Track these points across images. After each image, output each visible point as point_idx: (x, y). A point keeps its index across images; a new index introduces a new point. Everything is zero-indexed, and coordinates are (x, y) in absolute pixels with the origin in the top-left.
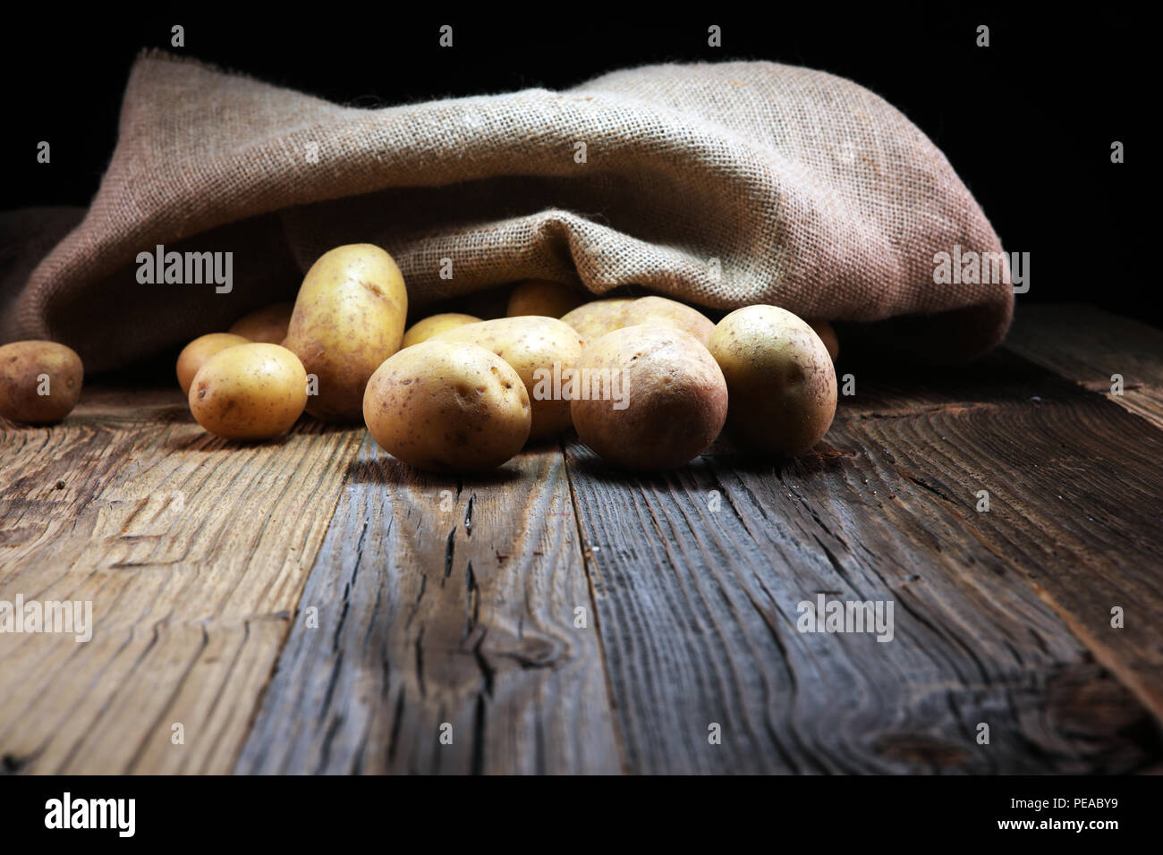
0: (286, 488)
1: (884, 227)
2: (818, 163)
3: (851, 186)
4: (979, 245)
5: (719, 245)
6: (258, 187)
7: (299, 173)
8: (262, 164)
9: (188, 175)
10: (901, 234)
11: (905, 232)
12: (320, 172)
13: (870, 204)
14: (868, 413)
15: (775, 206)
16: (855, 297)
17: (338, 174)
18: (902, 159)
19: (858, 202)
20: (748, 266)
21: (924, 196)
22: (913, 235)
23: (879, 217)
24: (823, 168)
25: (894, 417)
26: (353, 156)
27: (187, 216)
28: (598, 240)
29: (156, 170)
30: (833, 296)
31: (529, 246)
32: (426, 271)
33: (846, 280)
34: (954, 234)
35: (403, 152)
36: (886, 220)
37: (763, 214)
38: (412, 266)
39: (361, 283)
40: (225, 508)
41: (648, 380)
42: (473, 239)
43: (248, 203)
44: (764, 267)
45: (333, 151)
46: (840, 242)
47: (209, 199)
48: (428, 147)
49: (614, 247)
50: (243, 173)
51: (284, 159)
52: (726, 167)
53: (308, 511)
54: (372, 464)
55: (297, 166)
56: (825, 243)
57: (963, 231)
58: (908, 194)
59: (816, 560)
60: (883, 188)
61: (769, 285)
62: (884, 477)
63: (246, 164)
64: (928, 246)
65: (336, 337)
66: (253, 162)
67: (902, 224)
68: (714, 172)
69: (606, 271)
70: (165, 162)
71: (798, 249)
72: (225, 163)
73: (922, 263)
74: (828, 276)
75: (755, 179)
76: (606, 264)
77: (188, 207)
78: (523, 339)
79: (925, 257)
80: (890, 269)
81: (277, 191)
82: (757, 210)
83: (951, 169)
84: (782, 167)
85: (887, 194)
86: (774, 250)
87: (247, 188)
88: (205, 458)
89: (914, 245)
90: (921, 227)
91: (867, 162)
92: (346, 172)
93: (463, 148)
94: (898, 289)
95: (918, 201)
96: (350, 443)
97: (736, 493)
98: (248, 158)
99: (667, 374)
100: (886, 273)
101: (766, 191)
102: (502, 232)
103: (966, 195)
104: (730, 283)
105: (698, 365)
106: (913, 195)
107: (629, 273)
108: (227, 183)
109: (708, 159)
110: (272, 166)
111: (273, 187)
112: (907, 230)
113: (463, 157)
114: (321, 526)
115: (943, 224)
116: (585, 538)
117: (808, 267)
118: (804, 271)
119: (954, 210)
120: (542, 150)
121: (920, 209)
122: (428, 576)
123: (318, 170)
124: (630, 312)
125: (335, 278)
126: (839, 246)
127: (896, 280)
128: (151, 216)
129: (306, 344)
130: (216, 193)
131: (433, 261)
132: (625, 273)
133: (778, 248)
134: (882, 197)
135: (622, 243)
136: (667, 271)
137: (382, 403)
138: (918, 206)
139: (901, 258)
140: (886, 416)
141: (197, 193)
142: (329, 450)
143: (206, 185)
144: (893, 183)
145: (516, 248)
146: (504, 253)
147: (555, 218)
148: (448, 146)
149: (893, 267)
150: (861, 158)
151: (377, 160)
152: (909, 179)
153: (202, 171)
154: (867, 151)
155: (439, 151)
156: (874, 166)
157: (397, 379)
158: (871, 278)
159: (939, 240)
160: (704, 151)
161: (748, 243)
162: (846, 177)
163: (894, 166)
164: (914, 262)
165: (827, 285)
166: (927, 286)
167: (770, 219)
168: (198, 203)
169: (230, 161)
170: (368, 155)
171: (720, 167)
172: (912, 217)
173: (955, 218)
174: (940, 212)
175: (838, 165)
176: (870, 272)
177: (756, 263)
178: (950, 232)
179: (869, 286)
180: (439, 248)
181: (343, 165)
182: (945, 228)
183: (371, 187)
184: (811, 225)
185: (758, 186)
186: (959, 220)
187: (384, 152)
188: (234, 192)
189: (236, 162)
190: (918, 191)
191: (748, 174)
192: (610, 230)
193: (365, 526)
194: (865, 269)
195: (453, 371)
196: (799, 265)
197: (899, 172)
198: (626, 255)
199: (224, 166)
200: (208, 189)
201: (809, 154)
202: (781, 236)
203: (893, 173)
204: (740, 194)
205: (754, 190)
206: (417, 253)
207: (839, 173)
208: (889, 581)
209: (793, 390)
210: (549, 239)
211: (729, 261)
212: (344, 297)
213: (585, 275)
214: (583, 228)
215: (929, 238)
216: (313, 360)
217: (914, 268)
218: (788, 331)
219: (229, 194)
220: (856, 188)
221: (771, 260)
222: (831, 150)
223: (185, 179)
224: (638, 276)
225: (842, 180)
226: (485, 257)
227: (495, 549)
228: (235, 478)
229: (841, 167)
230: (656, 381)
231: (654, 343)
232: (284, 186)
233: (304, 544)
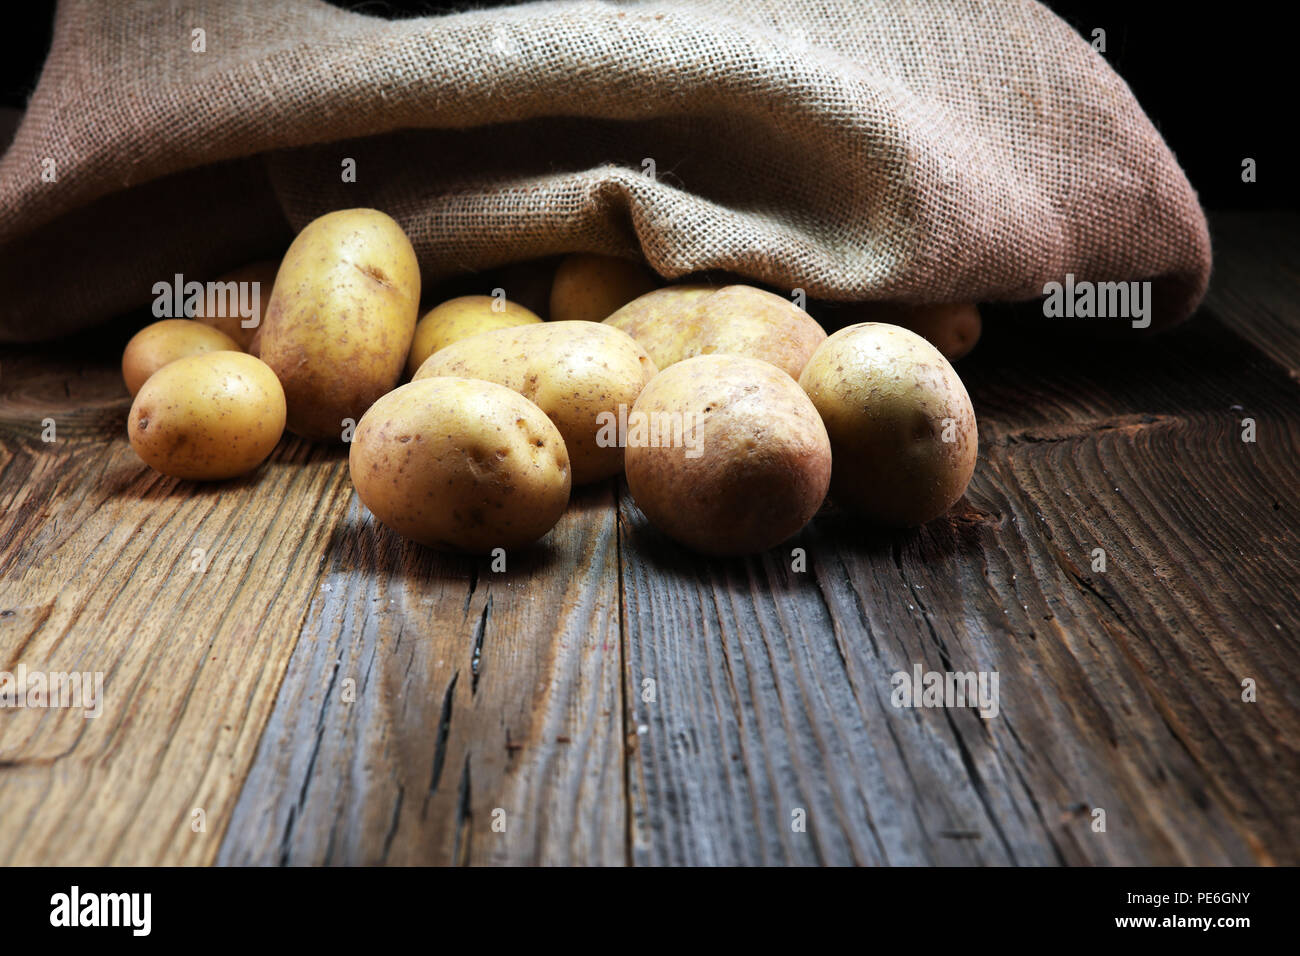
0: (242, 583)
1: (1045, 185)
2: (960, 100)
3: (1003, 132)
4: (1169, 203)
5: (828, 212)
6: (227, 127)
7: (279, 110)
8: (232, 97)
9: (136, 107)
10: (1067, 193)
11: (1072, 191)
12: (307, 109)
13: (1027, 155)
14: (1016, 434)
15: (902, 167)
16: (1003, 279)
17: (329, 114)
18: (1072, 93)
19: (1011, 152)
20: (865, 243)
21: (1099, 142)
22: (1083, 194)
23: (1039, 171)
24: (967, 107)
25: (1052, 441)
26: (349, 90)
27: (136, 161)
28: (669, 210)
29: (95, 95)
30: (976, 279)
31: (578, 215)
32: (446, 239)
33: (993, 259)
34: (1137, 191)
35: (415, 87)
36: (1047, 176)
37: (885, 177)
38: (428, 232)
39: (357, 266)
40: (153, 626)
41: (725, 443)
42: (507, 201)
43: (213, 147)
44: (886, 246)
45: (323, 82)
46: (987, 210)
47: (162, 140)
48: (447, 81)
49: (690, 219)
50: (206, 108)
51: (260, 91)
52: (839, 115)
53: (262, 637)
54: (363, 529)
55: (277, 101)
56: (967, 213)
57: (1149, 186)
58: (1078, 139)
59: (944, 756)
60: (1045, 132)
61: (892, 270)
62: (1038, 568)
63: (210, 96)
64: (1103, 208)
65: (323, 341)
66: (218, 93)
67: (1069, 181)
68: (823, 122)
69: (679, 251)
70: (107, 86)
71: (931, 223)
72: (183, 92)
73: (1093, 229)
74: (970, 256)
75: (877, 131)
76: (679, 242)
77: (137, 150)
78: (566, 359)
79: (1097, 221)
80: (1051, 241)
81: (252, 132)
82: (878, 172)
83: (1136, 105)
84: (912, 111)
85: (1049, 141)
86: (900, 224)
87: (212, 127)
88: (147, 511)
89: (1084, 208)
90: (1093, 184)
91: (1024, 98)
92: (340, 111)
93: (493, 83)
94: (1061, 264)
95: (1091, 149)
96: (339, 487)
97: (839, 597)
98: (213, 88)
99: (751, 436)
100: (1046, 246)
101: (891, 147)
102: (545, 193)
103: (1156, 138)
104: (841, 266)
105: (791, 422)
106: (1084, 141)
107: (709, 255)
108: (186, 120)
109: (815, 104)
110: (244, 99)
111: (246, 127)
112: (1075, 189)
113: (493, 95)
114: (275, 672)
115: (1123, 178)
116: (630, 705)
117: (944, 246)
118: (938, 251)
119: (1138, 160)
120: (597, 88)
121: (1093, 160)
122: (407, 789)
123: (304, 108)
124: (708, 309)
125: (323, 260)
126: (984, 216)
127: (1059, 253)
128: (89, 159)
129: (285, 349)
130: (172, 133)
131: (455, 226)
132: (703, 255)
133: (904, 222)
134: (1044, 145)
135: (700, 213)
136: (758, 252)
137: (372, 463)
138: (1090, 155)
139: (1066, 225)
140: (1041, 440)
141: (147, 132)
142: (311, 499)
143: (158, 121)
144: (1058, 126)
145: (562, 216)
146: (546, 222)
147: (612, 180)
148: (473, 81)
149: (1055, 238)
150: (1018, 92)
151: (381, 97)
152: (1080, 121)
153: (154, 103)
154: (1025, 83)
155: (461, 87)
156: (1034, 103)
157: (392, 433)
158: (1026, 254)
159: (1116, 200)
160: (810, 94)
161: (865, 212)
162: (998, 119)
163: (1061, 103)
164: (1083, 230)
165: (968, 266)
166: (1099, 257)
167: (895, 184)
168: (149, 145)
169: (190, 91)
170: (368, 90)
171: (830, 115)
172: (1081, 171)
173: (1139, 170)
174: (1119, 163)
175: (987, 102)
176: (1025, 246)
177: (876, 239)
178: (1131, 189)
179: (1024, 265)
180: (463, 210)
181: (336, 101)
182: (1125, 183)
183: (373, 131)
184: (949, 191)
185: (880, 141)
186: (1144, 172)
187: (389, 87)
188: (195, 132)
189: (198, 93)
190: (1091, 136)
191: (868, 125)
192: (684, 195)
193: (337, 668)
194: (1018, 243)
195: (465, 427)
196: (932, 244)
197: (1067, 111)
198: (705, 231)
199: (182, 97)
200: (162, 127)
201: (949, 88)
202: (909, 205)
203: (1059, 112)
204: (856, 150)
205: (875, 146)
206: (434, 215)
207: (987, 114)
208: (1046, 811)
209: (919, 449)
210: (605, 208)
211: (841, 234)
212: (335, 287)
213: (651, 254)
214: (649, 193)
215: (1104, 198)
216: (293, 371)
217: (1083, 237)
218: (914, 368)
219: (189, 134)
220: (1010, 133)
221: (896, 237)
222: (978, 81)
223: (132, 111)
224: (719, 260)
225: (991, 123)
226: (522, 226)
227: (506, 726)
228: (177, 561)
229: (990, 105)
230: (736, 445)
231: (734, 389)
232: (259, 127)
233: (244, 717)
